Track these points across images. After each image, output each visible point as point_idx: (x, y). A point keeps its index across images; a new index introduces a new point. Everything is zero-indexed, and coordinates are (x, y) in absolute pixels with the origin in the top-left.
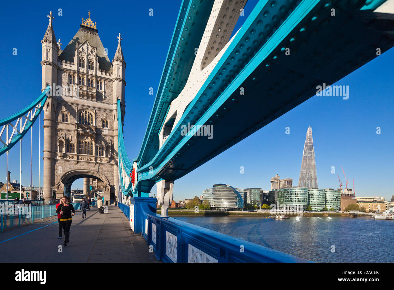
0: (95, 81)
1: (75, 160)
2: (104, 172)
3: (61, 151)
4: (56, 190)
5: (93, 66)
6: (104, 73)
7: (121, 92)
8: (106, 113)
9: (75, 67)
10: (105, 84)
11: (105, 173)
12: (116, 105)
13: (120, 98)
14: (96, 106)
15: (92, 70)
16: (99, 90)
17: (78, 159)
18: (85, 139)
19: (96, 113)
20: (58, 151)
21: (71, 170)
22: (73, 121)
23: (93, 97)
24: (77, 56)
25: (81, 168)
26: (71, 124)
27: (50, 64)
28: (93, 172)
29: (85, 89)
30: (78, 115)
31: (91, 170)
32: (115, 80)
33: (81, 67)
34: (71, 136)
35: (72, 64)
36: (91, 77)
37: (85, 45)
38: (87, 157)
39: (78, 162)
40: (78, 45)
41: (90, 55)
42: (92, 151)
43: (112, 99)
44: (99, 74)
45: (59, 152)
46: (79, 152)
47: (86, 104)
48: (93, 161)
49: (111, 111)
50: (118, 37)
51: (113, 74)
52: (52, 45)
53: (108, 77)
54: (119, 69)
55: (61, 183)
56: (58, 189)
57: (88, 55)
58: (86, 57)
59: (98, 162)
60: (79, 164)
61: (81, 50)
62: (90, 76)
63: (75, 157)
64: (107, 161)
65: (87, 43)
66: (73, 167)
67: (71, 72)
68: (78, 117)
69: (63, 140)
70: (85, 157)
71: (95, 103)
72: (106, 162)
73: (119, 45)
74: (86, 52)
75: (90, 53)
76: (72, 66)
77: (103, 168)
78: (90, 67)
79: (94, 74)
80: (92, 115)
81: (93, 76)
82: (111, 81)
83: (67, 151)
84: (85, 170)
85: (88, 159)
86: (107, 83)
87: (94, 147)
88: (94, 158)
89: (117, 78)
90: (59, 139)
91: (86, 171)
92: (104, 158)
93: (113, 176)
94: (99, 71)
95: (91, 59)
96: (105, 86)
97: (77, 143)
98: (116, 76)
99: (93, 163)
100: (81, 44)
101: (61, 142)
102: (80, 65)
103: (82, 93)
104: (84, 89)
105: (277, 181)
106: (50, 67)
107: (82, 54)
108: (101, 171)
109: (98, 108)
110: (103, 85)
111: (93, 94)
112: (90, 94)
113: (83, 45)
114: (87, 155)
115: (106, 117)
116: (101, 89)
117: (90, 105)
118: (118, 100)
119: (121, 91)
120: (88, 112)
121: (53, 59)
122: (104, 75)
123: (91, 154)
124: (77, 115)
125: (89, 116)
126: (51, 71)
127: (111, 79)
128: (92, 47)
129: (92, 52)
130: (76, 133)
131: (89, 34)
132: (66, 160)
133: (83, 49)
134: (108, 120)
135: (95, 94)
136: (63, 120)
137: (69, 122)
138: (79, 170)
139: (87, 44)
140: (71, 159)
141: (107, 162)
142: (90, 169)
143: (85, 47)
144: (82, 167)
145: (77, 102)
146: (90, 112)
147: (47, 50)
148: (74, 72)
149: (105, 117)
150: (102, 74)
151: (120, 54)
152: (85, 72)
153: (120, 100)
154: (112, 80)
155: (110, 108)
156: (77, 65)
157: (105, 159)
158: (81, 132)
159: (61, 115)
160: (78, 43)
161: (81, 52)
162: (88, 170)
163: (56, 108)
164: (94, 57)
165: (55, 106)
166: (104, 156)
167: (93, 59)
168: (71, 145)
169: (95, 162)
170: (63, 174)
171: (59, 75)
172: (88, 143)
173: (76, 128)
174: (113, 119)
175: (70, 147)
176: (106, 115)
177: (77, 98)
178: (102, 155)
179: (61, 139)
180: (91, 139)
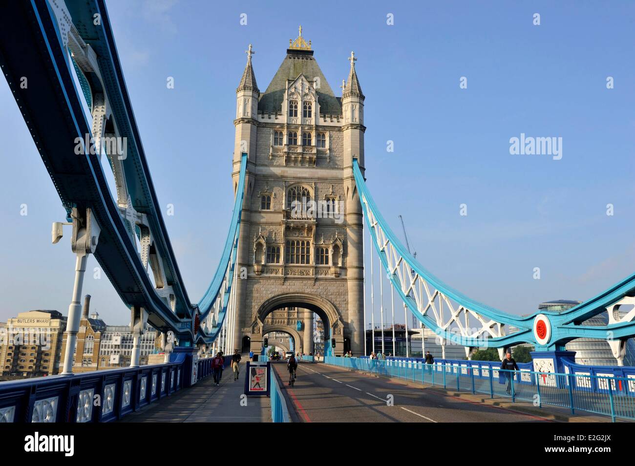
0: (314, 135)
1: (281, 275)
2: (330, 296)
3: (258, 262)
4: (249, 335)
5: (311, 111)
6: (328, 119)
7: (359, 147)
8: (333, 186)
9: (283, 119)
10: (330, 137)
11: (333, 296)
12: (350, 170)
13: (358, 156)
14: (316, 176)
15: (309, 117)
16: (321, 148)
17: (286, 273)
18: (298, 236)
19: (316, 190)
20: (254, 263)
21: (273, 295)
22: (278, 206)
23: (311, 161)
24: (287, 101)
25: (291, 291)
26: (275, 212)
27: (248, 122)
28: (310, 296)
29: (300, 150)
31: (307, 294)
32: (348, 127)
33: (292, 116)
34: (275, 233)
35: (279, 115)
36: (308, 129)
37: (300, 81)
38: (300, 269)
39: (286, 279)
40: (289, 83)
41: (306, 95)
42: (308, 257)
43: (343, 159)
44: (321, 122)
46: (287, 261)
47: (299, 175)
48: (311, 276)
49: (341, 180)
51: (342, 118)
52: (253, 92)
53: (335, 123)
54: (354, 108)
55: (259, 320)
56: (253, 333)
57: (303, 97)
58: (300, 99)
59: (320, 276)
60: (287, 283)
61: (293, 90)
62: (306, 128)
63: (280, 271)
64: (335, 273)
65: (303, 77)
66: (277, 290)
67: (278, 127)
68: (287, 199)
69: (263, 241)
70: (297, 269)
71: (314, 170)
72: (333, 276)
73: (352, 69)
74: (301, 92)
75: (307, 91)
76: (278, 117)
77: (329, 288)
78: (307, 113)
79: (313, 123)
81: (310, 127)
82: (340, 129)
83: (268, 261)
84: (298, 293)
85: (302, 273)
86: (335, 134)
87: (313, 250)
88: (312, 269)
89: (351, 124)
90: (256, 241)
91: (299, 295)
92: (330, 268)
93: (347, 303)
94: (321, 117)
95: (308, 100)
96: (330, 139)
97: (284, 244)
98: (350, 121)
99: (310, 279)
100: (293, 81)
101: (259, 245)
102: (292, 113)
103: (295, 157)
104: (298, 152)
106: (249, 125)
107: (295, 97)
108: (324, 293)
109: (319, 179)
110: (327, 139)
111: (311, 156)
112: (308, 157)
113: (296, 81)
114: (300, 264)
115: (333, 192)
116: (324, 146)
117: (306, 175)
118: (354, 159)
119: (359, 144)
120: (303, 188)
121: (252, 113)
122: (328, 123)
123: (308, 262)
124: (286, 196)
125: (303, 194)
126: (249, 131)
127: (341, 127)
128: (309, 82)
129: (310, 90)
130: (285, 227)
131: (301, 60)
132: (265, 277)
133: (295, 88)
134: (336, 198)
135: (315, 157)
136: (263, 207)
137: (272, 210)
138: (287, 294)
139: (302, 80)
140: (273, 275)
141: (336, 276)
142: (306, 292)
143: (299, 84)
144: (292, 288)
145: (286, 174)
146: (306, 186)
147: (245, 101)
148: (282, 125)
149: (330, 194)
150: (325, 121)
151: (355, 84)
152: (298, 123)
153: (357, 159)
154: (342, 128)
155: (340, 177)
156: (286, 115)
157: (333, 270)
158: (292, 225)
159: (260, 198)
160: (289, 80)
161: (293, 94)
162: (303, 293)
163: (254, 187)
164: (313, 96)
165: (252, 186)
166: (330, 263)
167: (311, 101)
168: (274, 249)
169: (314, 276)
170: (260, 303)
171: (258, 135)
172: (303, 244)
173: (285, 220)
174: (344, 194)
175: (273, 253)
176: (332, 188)
177: (286, 166)
178: (327, 263)
179: (260, 240)
180: (308, 235)
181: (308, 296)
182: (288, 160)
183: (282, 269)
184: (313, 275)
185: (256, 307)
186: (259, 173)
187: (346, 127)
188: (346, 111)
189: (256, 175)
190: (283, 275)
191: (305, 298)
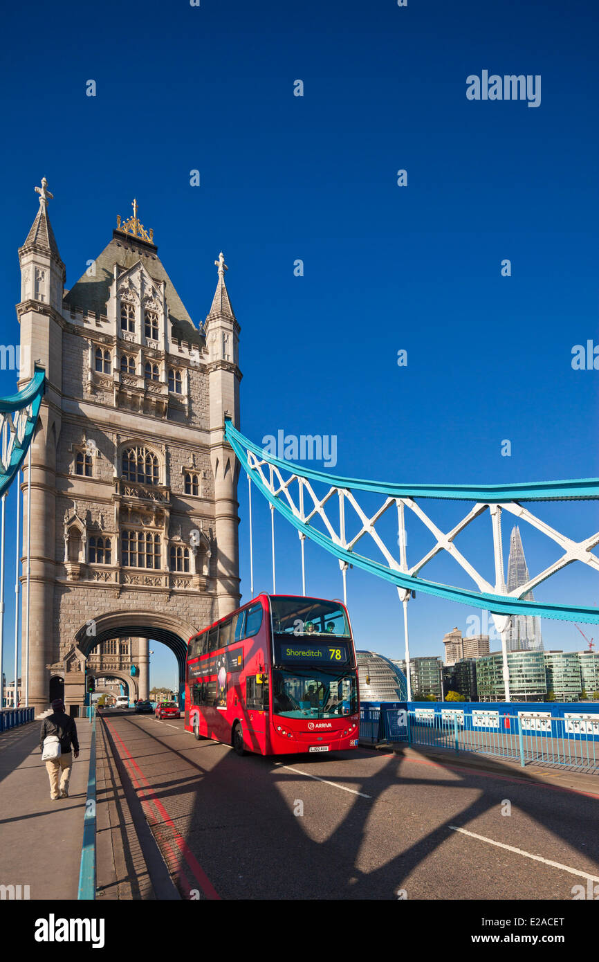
0: (164, 368)
1: (114, 583)
2: (193, 618)
3: (74, 559)
4: (62, 674)
5: (158, 330)
6: (185, 350)
7: (233, 400)
8: (194, 456)
9: (110, 328)
10: (189, 379)
11: (197, 619)
12: (221, 433)
13: (232, 414)
14: (168, 434)
15: (154, 337)
16: (174, 392)
17: (123, 581)
18: (141, 525)
19: (168, 456)
20: (66, 560)
21: (102, 613)
22: (106, 473)
23: (159, 409)
24: (116, 299)
25: (132, 608)
26: (100, 482)
28: (163, 617)
29: (140, 384)
30: (121, 458)
31: (158, 613)
32: (217, 367)
33: (126, 330)
34: (102, 516)
35: (103, 320)
36: (153, 357)
37: (138, 274)
38: (145, 576)
39: (123, 589)
40: (119, 272)
41: (150, 299)
42: (157, 558)
43: (209, 417)
44: (174, 349)
45: (69, 560)
46: (123, 560)
47: (140, 428)
48: (163, 587)
49: (206, 449)
50: (216, 262)
51: (207, 353)
52: (51, 261)
53: (196, 358)
54: (226, 339)
55: (77, 651)
56: (69, 670)
57: (146, 300)
58: (139, 303)
59: (176, 588)
60: (126, 595)
61: (125, 285)
62: (150, 354)
63: (113, 575)
64: (200, 585)
65: (142, 267)
66: (108, 605)
67: (101, 339)
68: (121, 463)
69: (81, 526)
70: (140, 575)
71: (165, 425)
72: (197, 589)
73: (221, 281)
74: (139, 292)
75: (150, 294)
76: (101, 323)
77: (191, 606)
78: (149, 331)
79: (162, 349)
80: (156, 460)
81: (157, 354)
82: (204, 370)
83: (90, 558)
84: (143, 612)
85: (148, 581)
86: (196, 375)
87: (166, 548)
88: (165, 577)
89: (221, 362)
90: (68, 524)
91: (145, 614)
92: (191, 577)
94: (173, 342)
95: (151, 310)
96: (189, 383)
97: (118, 535)
98: (220, 357)
99: (161, 591)
100: (126, 269)
101: (75, 532)
102: (124, 323)
103: (132, 396)
104: (138, 387)
105: (457, 642)
106: (46, 319)
107: (130, 297)
108: (185, 613)
109: (172, 439)
110: (184, 380)
111: (160, 399)
112: (154, 399)
113: (130, 272)
114: (145, 569)
115: (194, 465)
116: (179, 390)
117: (153, 430)
118: (227, 419)
119: (233, 396)
120: (147, 451)
121: (52, 299)
122: (185, 355)
123: (157, 566)
124: (118, 457)
125: (148, 460)
126: (47, 330)
127: (205, 366)
128: (153, 279)
129: (154, 292)
130: (118, 507)
132: (88, 585)
133: (131, 283)
134: (199, 474)
135: (167, 402)
136: (79, 471)
137: (95, 476)
138: (125, 612)
139: (141, 272)
140: (101, 581)
141: (201, 590)
142: (156, 610)
143: (135, 277)
144: (133, 603)
145: (117, 422)
146: (151, 449)
148: (108, 339)
149: (191, 466)
150: (181, 351)
151: (227, 303)
152: (136, 342)
153: (231, 418)
154: (208, 367)
155: (204, 442)
156: (115, 323)
157: (196, 580)
158: (131, 504)
159: (73, 455)
160: (118, 266)
161: (126, 291)
162: (151, 612)
163: (61, 434)
164: (159, 304)
165: (58, 430)
166: (192, 570)
167: (157, 311)
168: (100, 541)
169: (168, 587)
170: (79, 626)
171: (66, 345)
172: (149, 537)
173: (118, 494)
174: (212, 471)
175: (98, 546)
176: (194, 459)
177: (117, 409)
178: (187, 569)
179: (74, 523)
180: (157, 523)
181: (159, 616)
182: (121, 399)
183: (116, 574)
184: (166, 586)
185: (73, 631)
186: (69, 411)
187: (214, 367)
188: (213, 342)
189: (64, 413)
190: (118, 583)
191: (156, 619)
